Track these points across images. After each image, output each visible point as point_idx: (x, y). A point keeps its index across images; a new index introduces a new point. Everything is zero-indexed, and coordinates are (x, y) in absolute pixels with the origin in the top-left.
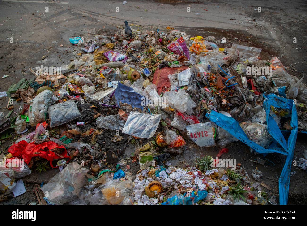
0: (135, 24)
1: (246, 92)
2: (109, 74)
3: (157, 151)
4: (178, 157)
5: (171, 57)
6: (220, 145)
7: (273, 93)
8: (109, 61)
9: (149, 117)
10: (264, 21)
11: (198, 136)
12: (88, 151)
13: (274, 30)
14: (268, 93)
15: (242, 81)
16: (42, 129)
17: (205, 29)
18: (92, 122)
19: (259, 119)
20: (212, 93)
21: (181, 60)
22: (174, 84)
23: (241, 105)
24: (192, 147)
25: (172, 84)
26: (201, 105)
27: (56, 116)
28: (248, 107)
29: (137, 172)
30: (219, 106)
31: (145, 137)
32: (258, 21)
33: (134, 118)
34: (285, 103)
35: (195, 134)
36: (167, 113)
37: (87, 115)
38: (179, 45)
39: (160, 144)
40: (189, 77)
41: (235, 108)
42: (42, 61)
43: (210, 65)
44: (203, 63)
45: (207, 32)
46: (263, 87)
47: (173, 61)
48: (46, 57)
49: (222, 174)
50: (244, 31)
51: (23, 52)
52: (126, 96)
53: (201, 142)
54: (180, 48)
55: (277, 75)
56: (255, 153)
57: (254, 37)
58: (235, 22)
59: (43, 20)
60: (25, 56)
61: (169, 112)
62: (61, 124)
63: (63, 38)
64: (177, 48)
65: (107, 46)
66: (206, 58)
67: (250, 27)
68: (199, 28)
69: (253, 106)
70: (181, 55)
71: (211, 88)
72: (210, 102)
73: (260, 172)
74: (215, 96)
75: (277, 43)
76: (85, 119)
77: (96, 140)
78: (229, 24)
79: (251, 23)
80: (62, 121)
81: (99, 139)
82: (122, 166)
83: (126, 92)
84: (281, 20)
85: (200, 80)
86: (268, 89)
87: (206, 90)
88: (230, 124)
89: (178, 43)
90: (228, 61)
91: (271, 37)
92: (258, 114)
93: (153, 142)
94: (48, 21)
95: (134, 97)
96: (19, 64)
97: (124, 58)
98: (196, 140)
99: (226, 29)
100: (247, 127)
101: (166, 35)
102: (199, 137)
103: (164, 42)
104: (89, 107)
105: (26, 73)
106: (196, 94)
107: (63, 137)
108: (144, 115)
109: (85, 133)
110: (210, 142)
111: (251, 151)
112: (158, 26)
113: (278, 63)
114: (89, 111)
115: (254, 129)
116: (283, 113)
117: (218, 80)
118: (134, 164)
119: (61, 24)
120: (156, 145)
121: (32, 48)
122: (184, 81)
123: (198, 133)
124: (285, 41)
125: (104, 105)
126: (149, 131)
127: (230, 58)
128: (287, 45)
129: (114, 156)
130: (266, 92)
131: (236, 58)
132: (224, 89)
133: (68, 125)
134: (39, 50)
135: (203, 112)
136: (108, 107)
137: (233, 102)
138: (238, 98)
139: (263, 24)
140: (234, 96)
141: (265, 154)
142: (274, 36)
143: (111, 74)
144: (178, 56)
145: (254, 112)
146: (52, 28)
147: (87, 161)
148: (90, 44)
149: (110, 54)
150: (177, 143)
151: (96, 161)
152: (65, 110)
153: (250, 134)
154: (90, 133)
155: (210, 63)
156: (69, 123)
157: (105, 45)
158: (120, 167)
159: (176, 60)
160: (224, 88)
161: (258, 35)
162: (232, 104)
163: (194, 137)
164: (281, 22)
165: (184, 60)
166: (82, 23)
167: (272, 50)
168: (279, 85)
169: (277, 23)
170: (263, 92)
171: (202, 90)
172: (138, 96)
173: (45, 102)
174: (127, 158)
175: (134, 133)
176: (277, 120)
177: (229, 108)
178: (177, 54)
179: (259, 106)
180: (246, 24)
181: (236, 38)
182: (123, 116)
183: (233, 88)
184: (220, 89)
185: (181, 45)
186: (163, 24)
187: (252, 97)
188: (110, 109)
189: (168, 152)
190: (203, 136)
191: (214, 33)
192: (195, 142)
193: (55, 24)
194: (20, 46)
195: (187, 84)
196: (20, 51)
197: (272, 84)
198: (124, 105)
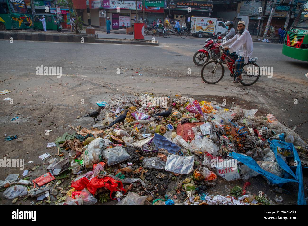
0: (149, 92)
1: (255, 138)
2: (140, 128)
3: (196, 184)
4: (213, 189)
5: (189, 115)
6: (243, 180)
7: (275, 139)
8: (136, 120)
9: (184, 159)
10: (252, 90)
11: (225, 172)
12: (141, 185)
13: (261, 96)
14: (271, 139)
15: (250, 131)
16: (101, 168)
17: (207, 96)
18: (139, 163)
19: (270, 159)
20: (230, 139)
21: (198, 117)
22: (197, 134)
23: (253, 148)
24: (222, 182)
25: (196, 134)
26: (222, 149)
27: (111, 157)
28: (259, 149)
29: (184, 199)
30: (236, 149)
31: (185, 173)
32: (247, 90)
33: (172, 159)
34: (286, 145)
35: (223, 170)
36: (197, 156)
37: (134, 157)
38: (194, 106)
39: (198, 178)
40: (210, 128)
41: (249, 151)
42: (78, 119)
43: (223, 120)
44: (216, 119)
45: (209, 98)
46: (266, 134)
47: (192, 118)
48: (81, 117)
49: (251, 199)
50: (237, 97)
51: (59, 112)
52: (161, 144)
53: (228, 176)
54: (195, 109)
55: (275, 126)
56: (273, 185)
57: (247, 101)
58: (229, 91)
59: (70, 88)
60: (62, 116)
61: (198, 154)
62: (116, 163)
63: (91, 102)
64: (194, 108)
65: (131, 109)
66: (217, 115)
67: (242, 95)
68: (201, 95)
69: (262, 149)
70: (196, 114)
71: (228, 136)
72: (229, 146)
73: (280, 197)
74: (232, 141)
75: (266, 105)
76: (133, 161)
77: (145, 177)
78: (225, 92)
79: (242, 92)
80: (116, 161)
81: (147, 176)
82: (169, 196)
83: (161, 140)
84: (264, 89)
85: (218, 130)
86: (270, 136)
87: (224, 137)
88: (249, 161)
89: (193, 104)
90: (234, 118)
91: (260, 101)
92: (267, 155)
93: (192, 176)
94: (74, 90)
95: (168, 144)
96: (59, 122)
97: (148, 118)
98: (225, 175)
99: (223, 96)
100: (261, 164)
101: (179, 100)
102: (227, 172)
103: (178, 106)
104: (134, 151)
105: (67, 128)
106: (217, 141)
107: (117, 174)
108: (180, 157)
109: (135, 171)
110: (236, 176)
111: (269, 183)
112: (167, 94)
113: (273, 118)
114: (135, 154)
115: (268, 165)
116: (287, 154)
117: (232, 130)
118: (179, 195)
119: (87, 92)
120: (194, 179)
121: (66, 110)
122: (206, 131)
123: (225, 169)
124: (272, 104)
125: (145, 150)
126: (187, 169)
127: (236, 114)
128: (275, 107)
129: (162, 188)
130: (270, 138)
131: (241, 115)
132: (238, 137)
133: (120, 164)
134: (73, 111)
135: (224, 155)
136: (150, 152)
137: (246, 146)
138: (250, 143)
139: (252, 92)
140: (246, 141)
141: (281, 184)
142: (263, 101)
143: (142, 129)
144: (195, 114)
145: (265, 154)
146: (79, 95)
147: (142, 192)
148: (116, 107)
149: (136, 115)
150: (210, 177)
151: (149, 192)
152: (117, 152)
153: (265, 169)
154: (140, 171)
155: (222, 118)
156: (121, 163)
157: (129, 108)
158: (168, 198)
159: (194, 117)
160: (237, 135)
161: (250, 100)
162: (246, 147)
163: (222, 173)
164: (265, 90)
165: (200, 117)
166: (104, 92)
167: (264, 111)
168: (278, 133)
169: (262, 91)
170: (268, 139)
171: (221, 137)
172: (171, 144)
173: (100, 147)
174: (172, 191)
175: (175, 171)
176: (283, 159)
177: (244, 151)
178: (194, 113)
179: (267, 149)
180: (238, 93)
181: (233, 103)
182: (163, 157)
183: (245, 136)
184: (234, 136)
185: (196, 106)
186: (172, 93)
187: (260, 141)
188: (151, 153)
189: (205, 185)
190: (229, 171)
191: (214, 99)
192: (224, 177)
193: (81, 92)
194: (56, 108)
195: (209, 133)
196: (57, 112)
197: (273, 133)
198: (162, 150)
